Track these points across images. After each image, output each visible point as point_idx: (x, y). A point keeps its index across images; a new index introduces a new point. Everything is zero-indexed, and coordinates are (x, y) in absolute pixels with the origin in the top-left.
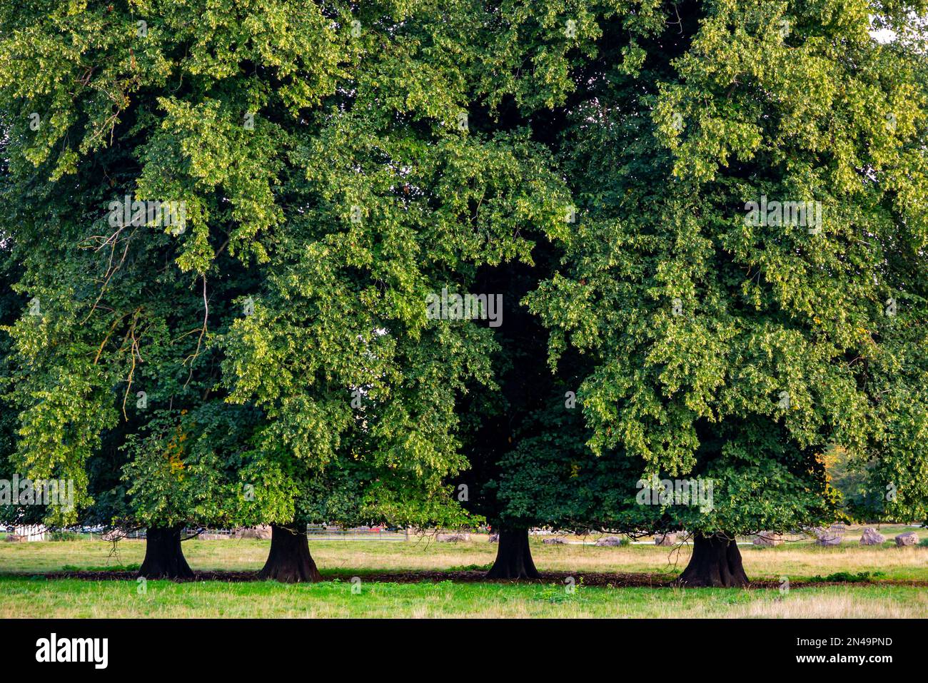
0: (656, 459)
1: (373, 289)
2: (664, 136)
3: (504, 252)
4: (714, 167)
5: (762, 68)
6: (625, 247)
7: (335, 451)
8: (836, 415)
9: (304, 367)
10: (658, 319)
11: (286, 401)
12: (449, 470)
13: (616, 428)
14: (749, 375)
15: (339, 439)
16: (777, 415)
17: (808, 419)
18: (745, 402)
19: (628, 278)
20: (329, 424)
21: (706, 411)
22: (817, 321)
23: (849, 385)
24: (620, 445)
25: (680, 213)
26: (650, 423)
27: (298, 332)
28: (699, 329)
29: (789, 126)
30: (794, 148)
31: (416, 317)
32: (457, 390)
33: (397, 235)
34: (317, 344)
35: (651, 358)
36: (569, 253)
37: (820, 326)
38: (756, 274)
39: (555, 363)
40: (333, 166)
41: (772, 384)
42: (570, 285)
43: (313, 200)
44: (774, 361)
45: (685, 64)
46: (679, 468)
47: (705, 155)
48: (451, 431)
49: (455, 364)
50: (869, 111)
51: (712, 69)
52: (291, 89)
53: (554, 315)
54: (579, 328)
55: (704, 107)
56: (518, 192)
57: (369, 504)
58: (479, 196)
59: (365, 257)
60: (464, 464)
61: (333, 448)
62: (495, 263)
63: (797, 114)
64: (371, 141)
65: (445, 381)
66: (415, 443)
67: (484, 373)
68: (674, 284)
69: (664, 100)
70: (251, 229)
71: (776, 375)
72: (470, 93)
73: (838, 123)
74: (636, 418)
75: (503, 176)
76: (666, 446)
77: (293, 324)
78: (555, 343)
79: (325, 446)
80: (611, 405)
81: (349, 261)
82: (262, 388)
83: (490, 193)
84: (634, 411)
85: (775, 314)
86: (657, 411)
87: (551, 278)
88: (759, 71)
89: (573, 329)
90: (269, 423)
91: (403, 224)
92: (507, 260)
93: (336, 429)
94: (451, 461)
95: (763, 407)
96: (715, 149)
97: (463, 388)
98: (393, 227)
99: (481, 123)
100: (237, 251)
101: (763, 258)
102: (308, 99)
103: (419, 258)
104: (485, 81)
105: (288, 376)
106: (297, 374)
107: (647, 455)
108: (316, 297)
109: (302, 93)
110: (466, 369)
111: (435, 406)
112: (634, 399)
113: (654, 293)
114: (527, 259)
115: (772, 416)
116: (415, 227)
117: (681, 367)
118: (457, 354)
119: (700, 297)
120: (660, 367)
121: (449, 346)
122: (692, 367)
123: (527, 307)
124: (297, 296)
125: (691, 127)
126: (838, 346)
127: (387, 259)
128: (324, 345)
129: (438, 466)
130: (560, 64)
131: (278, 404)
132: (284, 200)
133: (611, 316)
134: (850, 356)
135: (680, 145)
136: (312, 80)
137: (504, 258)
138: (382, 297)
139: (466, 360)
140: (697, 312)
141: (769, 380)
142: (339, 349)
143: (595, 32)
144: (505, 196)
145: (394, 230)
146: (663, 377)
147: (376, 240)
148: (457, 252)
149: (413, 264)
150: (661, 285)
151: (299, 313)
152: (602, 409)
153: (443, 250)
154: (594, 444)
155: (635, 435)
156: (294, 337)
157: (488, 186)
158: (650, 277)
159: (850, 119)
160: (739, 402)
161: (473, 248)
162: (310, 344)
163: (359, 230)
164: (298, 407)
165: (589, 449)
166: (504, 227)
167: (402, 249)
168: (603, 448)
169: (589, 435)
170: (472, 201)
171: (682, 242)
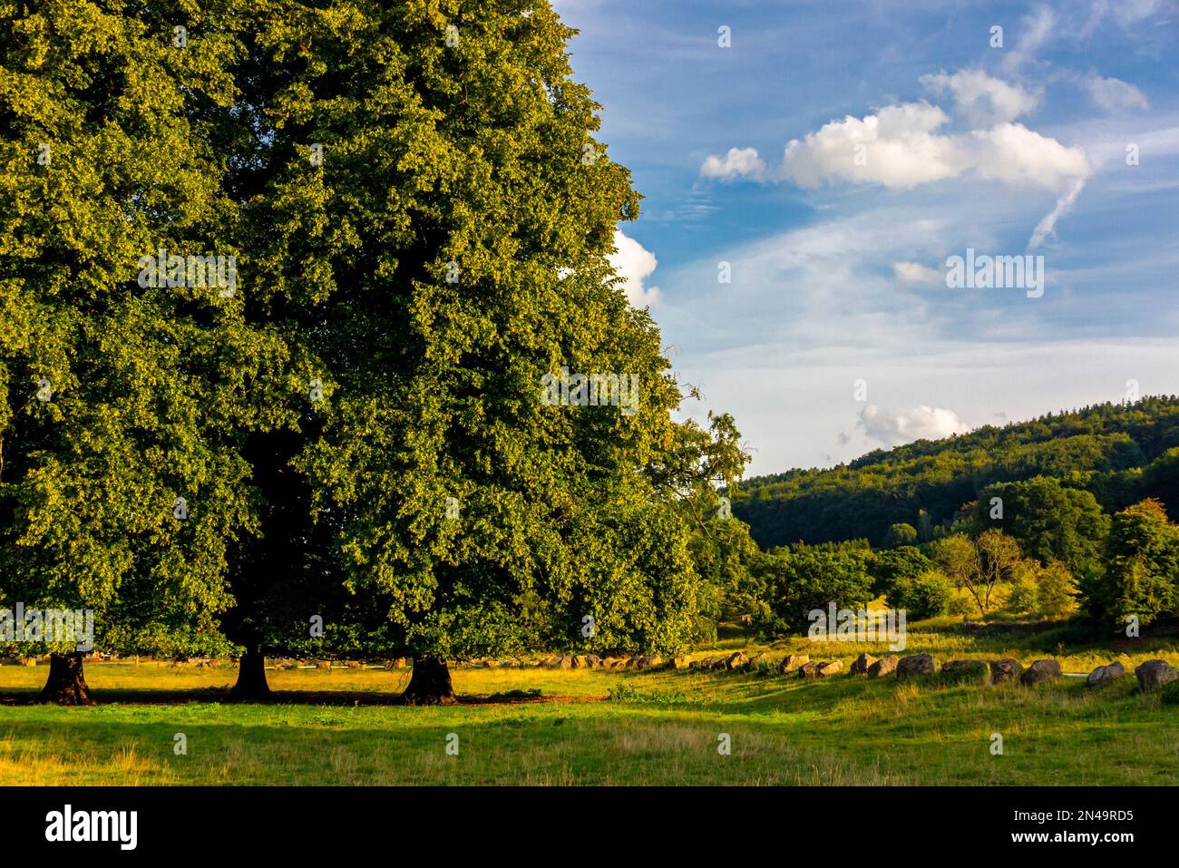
0: (403, 597)
1: (157, 447)
2: (419, 324)
3: (275, 420)
4: (459, 352)
5: (499, 273)
6: (379, 419)
7: (116, 589)
8: (549, 562)
9: (92, 514)
10: (409, 477)
11: (74, 544)
12: (218, 606)
13: (369, 570)
14: (481, 527)
15: (120, 579)
16: (503, 561)
17: (527, 565)
18: (478, 549)
19: (379, 445)
20: (112, 565)
21: (447, 557)
22: (532, 485)
23: (555, 538)
24: (373, 585)
25: (423, 393)
26: (399, 567)
27: (88, 483)
28: (440, 489)
29: (514, 325)
30: (516, 345)
31: (194, 473)
32: (228, 538)
33: (180, 403)
34: (105, 494)
35: (403, 511)
36: (330, 423)
37: (533, 489)
38: (487, 444)
39: (316, 515)
40: (125, 341)
41: (500, 536)
42: (332, 450)
43: (105, 369)
44: (501, 516)
45: (436, 266)
46: (421, 605)
47: (452, 342)
48: (221, 573)
49: (228, 516)
50: (570, 321)
52: (90, 274)
53: (319, 474)
54: (339, 485)
55: (451, 303)
56: (286, 371)
57: (145, 636)
58: (253, 372)
59: (151, 420)
60: (230, 601)
61: (114, 586)
62: (267, 430)
63: (521, 316)
64: (159, 323)
65: (218, 529)
66: (192, 584)
67: (252, 524)
68: (421, 451)
69: (419, 295)
71: (502, 527)
72: (247, 291)
73: (549, 327)
74: (388, 561)
75: (274, 357)
76: (411, 586)
77: (83, 476)
78: (317, 496)
79: (108, 586)
80: (365, 552)
81: (137, 422)
82: (52, 532)
83: (263, 371)
84: (386, 556)
85: (504, 479)
86: (403, 554)
87: (316, 441)
88: (497, 276)
89: (334, 486)
90: (56, 563)
91: (186, 394)
92: (278, 427)
93: (117, 570)
94: (220, 599)
95: (490, 553)
96: (460, 337)
97: (234, 536)
98: (177, 395)
99: (254, 314)
100: (34, 411)
101: (493, 431)
102: (105, 283)
103: (200, 422)
104: (259, 280)
105: (77, 522)
106: (86, 520)
107: (397, 593)
108: (105, 452)
109: (99, 278)
110: (236, 519)
111: (208, 551)
112: (386, 546)
113: (404, 456)
114: (295, 426)
115: (499, 562)
116: (197, 396)
117: (428, 519)
118: (229, 507)
119: (439, 462)
120: (410, 519)
121: (224, 499)
122: (437, 518)
123: (293, 467)
124: (88, 451)
125: (440, 322)
126: (549, 506)
127: (170, 422)
128: (112, 495)
129: (210, 604)
130: (325, 268)
131: (66, 546)
132: (78, 369)
133: (368, 476)
134: (557, 514)
135: (431, 333)
136: (109, 267)
137: (275, 424)
138: (165, 455)
139: (237, 511)
140: (438, 475)
141: (498, 531)
142: (124, 498)
143: (356, 242)
144: (276, 374)
145: (178, 398)
146: (412, 527)
147: (161, 406)
148: (234, 420)
149: (194, 428)
150: (410, 450)
151: (89, 467)
152: (358, 554)
153: (221, 417)
154: (349, 584)
155: (386, 576)
156: (84, 488)
157: (261, 365)
158: (399, 444)
159: (557, 325)
160: (473, 550)
161: (248, 417)
162: (98, 494)
163: (146, 396)
164: (84, 550)
165: (345, 589)
166: (275, 399)
167: (184, 414)
168: (357, 588)
169: (345, 576)
170: (247, 376)
171: (426, 416)
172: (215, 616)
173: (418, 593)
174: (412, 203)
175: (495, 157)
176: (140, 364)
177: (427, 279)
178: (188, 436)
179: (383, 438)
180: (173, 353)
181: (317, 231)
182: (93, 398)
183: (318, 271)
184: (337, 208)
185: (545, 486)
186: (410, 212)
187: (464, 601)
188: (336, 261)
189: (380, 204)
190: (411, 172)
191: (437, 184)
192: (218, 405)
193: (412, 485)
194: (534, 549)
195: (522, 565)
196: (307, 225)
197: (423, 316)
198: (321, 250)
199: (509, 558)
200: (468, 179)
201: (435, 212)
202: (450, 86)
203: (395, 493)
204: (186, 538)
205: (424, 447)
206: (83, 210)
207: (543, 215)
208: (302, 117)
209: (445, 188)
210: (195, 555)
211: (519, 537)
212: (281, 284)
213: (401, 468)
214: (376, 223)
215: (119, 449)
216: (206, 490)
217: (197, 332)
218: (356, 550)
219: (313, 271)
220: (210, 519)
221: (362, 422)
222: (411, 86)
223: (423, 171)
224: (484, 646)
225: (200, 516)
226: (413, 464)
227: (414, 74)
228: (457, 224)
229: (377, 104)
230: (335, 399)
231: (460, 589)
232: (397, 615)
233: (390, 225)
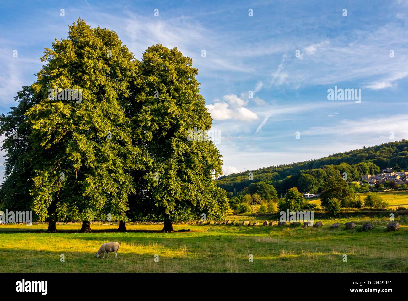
1: (113, 173)
3: (140, 167)
4: (182, 153)
10: (170, 180)
13: (161, 202)
14: (185, 192)
19: (163, 173)
21: (178, 198)
24: (162, 205)
26: (168, 201)
28: (177, 183)
30: (192, 152)
31: (121, 179)
32: (128, 194)
34: (102, 184)
35: (169, 188)
36: (152, 168)
38: (186, 174)
43: (102, 156)
45: (177, 134)
46: (172, 210)
48: (127, 202)
50: (202, 146)
51: (182, 135)
52: (99, 134)
53: (150, 180)
55: (180, 142)
56: (142, 156)
58: (134, 156)
59: (112, 167)
60: (128, 209)
61: (103, 205)
62: (138, 169)
64: (113, 145)
65: (126, 192)
66: (121, 204)
67: (134, 191)
69: (173, 140)
70: (91, 160)
71: (190, 192)
72: (132, 138)
74: (166, 200)
75: (139, 153)
78: (149, 185)
80: (161, 197)
81: (109, 168)
82: (90, 193)
83: (136, 156)
84: (165, 198)
85: (189, 181)
86: (169, 198)
87: (149, 172)
89: (154, 182)
90: (91, 200)
91: (119, 161)
93: (104, 201)
95: (187, 198)
96: (182, 150)
97: (130, 193)
98: (118, 161)
99: (134, 144)
100: (86, 165)
101: (187, 171)
103: (123, 167)
104: (135, 136)
105: (96, 190)
106: (98, 190)
107: (167, 207)
108: (102, 174)
109: (101, 135)
110: (130, 189)
111: (124, 197)
112: (165, 196)
114: (144, 169)
116: (122, 162)
117: (175, 190)
118: (129, 187)
121: (128, 185)
123: (144, 178)
124: (99, 174)
125: (178, 146)
127: (116, 168)
129: (124, 209)
131: (93, 196)
132: (96, 155)
135: (176, 149)
138: (115, 175)
143: (158, 128)
144: (139, 157)
145: (118, 162)
146: (171, 192)
147: (114, 164)
148: (130, 167)
149: (121, 169)
150: (170, 174)
151: (99, 178)
152: (159, 198)
153: (127, 166)
154: (157, 205)
155: (165, 203)
156: (98, 182)
157: (136, 155)
158: (167, 173)
159: (200, 147)
160: (184, 197)
161: (134, 167)
162: (101, 184)
163: (111, 161)
164: (97, 196)
165: (156, 206)
166: (140, 163)
167: (119, 166)
168: (158, 206)
169: (156, 203)
170: (133, 157)
171: (173, 167)
172: (125, 212)
173: (172, 207)
174: (170, 120)
175: (187, 110)
176: (110, 155)
177: (175, 137)
178: (120, 170)
179: (164, 172)
180: (116, 152)
181: (149, 125)
182: (99, 162)
183: (149, 134)
184: (153, 120)
185: (198, 183)
186: (170, 122)
187: (180, 209)
188: (153, 132)
189: (163, 120)
190: (170, 113)
191: (176, 116)
192: (127, 164)
193: (171, 183)
194: (196, 197)
195: (194, 200)
196: (146, 124)
197: (174, 144)
198: (150, 129)
199: (191, 199)
200: (182, 115)
201: (175, 122)
202: (176, 95)
203: (167, 184)
204: (119, 194)
205: (173, 174)
206: (99, 119)
207: (198, 123)
208: (143, 100)
209: (177, 117)
210: (121, 198)
211: (193, 194)
212: (140, 136)
213: (168, 178)
214: (162, 124)
215: (105, 174)
216: (124, 183)
217: (121, 147)
218: (158, 197)
219: (148, 134)
220: (125, 190)
221: (159, 168)
222: (168, 94)
223: (173, 113)
224: (186, 219)
225: (122, 189)
226: (171, 178)
227: (168, 91)
228: (180, 125)
229: (161, 98)
230: (153, 163)
231: (180, 206)
232: (167, 212)
233: (165, 124)
